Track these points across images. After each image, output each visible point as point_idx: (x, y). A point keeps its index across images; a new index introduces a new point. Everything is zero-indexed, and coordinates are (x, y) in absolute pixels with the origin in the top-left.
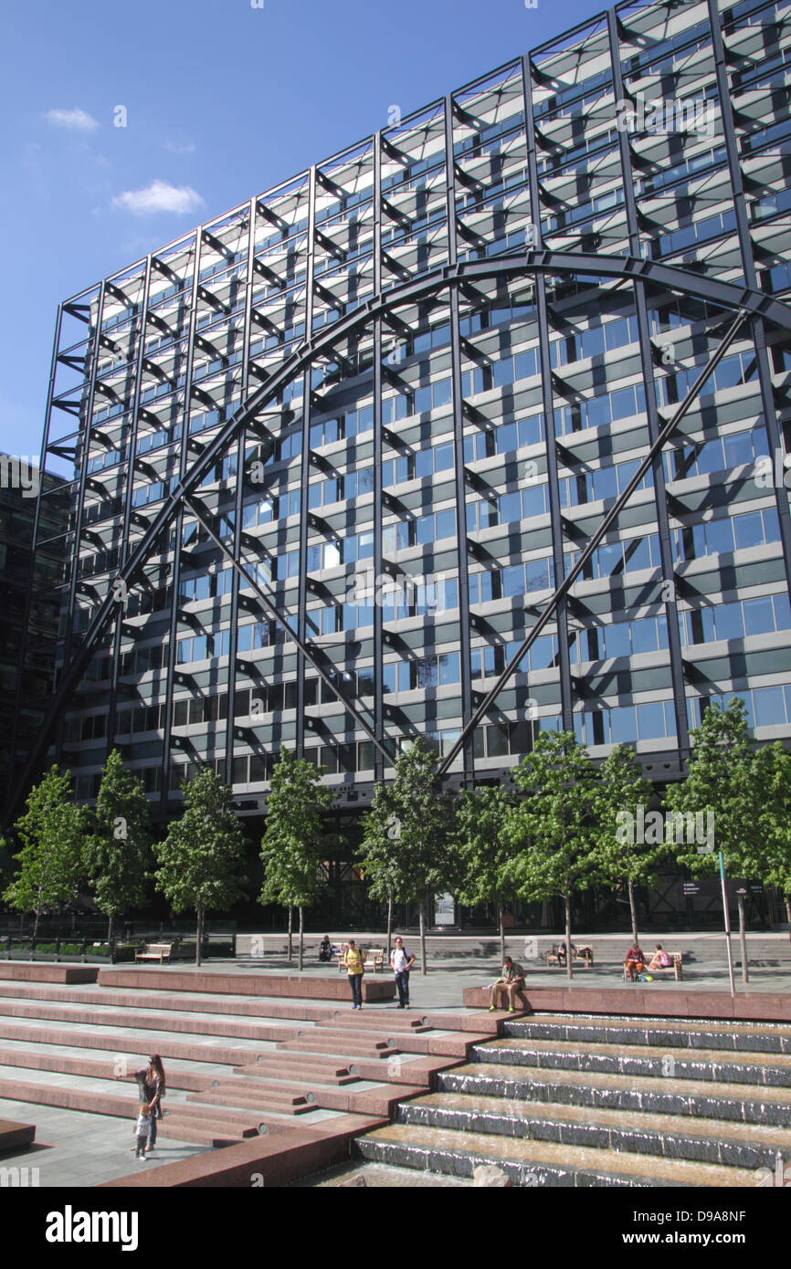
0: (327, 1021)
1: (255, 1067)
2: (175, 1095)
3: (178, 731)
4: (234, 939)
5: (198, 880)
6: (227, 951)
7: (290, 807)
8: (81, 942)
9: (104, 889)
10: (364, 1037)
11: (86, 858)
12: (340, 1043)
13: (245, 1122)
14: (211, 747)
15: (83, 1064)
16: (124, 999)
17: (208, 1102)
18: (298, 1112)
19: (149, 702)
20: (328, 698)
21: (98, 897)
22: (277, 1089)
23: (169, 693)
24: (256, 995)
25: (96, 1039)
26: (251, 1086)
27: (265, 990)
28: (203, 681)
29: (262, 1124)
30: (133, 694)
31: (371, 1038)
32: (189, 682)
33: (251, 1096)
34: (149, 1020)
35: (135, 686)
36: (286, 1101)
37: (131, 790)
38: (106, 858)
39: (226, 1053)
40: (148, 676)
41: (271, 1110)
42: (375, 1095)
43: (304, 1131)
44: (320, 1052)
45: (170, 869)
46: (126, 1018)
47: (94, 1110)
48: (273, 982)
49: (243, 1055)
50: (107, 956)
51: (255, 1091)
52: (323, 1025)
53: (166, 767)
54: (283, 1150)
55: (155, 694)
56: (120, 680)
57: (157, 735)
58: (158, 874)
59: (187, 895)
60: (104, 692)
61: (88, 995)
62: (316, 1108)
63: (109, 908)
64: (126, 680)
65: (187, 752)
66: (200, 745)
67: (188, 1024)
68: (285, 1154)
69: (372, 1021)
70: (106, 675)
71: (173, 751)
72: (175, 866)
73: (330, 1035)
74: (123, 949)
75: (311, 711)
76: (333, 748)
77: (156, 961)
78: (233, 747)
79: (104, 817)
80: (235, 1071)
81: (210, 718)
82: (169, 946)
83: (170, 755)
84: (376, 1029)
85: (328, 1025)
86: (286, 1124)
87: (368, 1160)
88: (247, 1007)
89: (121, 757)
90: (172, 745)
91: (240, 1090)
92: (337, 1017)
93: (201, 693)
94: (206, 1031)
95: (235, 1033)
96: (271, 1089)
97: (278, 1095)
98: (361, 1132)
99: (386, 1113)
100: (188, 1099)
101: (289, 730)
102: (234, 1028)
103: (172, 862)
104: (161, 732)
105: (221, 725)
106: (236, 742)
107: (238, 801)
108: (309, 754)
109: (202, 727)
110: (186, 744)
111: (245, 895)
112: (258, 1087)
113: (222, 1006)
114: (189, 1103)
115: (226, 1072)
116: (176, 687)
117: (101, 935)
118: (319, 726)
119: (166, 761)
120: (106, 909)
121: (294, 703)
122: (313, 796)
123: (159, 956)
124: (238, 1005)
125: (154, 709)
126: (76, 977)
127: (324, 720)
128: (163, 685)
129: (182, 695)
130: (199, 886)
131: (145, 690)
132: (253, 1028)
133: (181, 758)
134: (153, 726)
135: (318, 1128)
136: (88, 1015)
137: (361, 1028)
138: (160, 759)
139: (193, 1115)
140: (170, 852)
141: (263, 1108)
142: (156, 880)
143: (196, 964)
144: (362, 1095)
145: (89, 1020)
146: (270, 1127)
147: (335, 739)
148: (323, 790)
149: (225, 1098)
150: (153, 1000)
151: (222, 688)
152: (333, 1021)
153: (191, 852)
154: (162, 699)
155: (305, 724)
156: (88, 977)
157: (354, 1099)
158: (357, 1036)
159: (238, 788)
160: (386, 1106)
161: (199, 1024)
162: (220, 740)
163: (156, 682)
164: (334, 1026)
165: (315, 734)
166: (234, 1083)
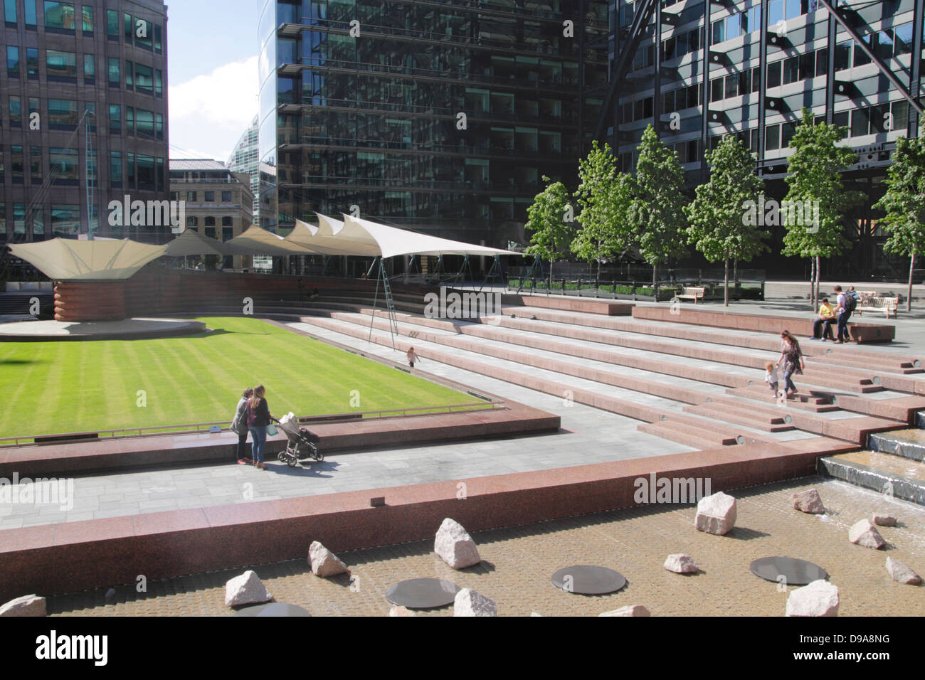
0: (818, 357)
1: (745, 390)
2: (675, 406)
3: (715, 106)
4: (763, 285)
5: (723, 235)
6: (757, 295)
7: (810, 167)
8: (632, 284)
9: (647, 243)
10: (850, 373)
11: (630, 217)
12: (826, 376)
13: (725, 433)
14: (745, 118)
15: (609, 376)
16: (650, 329)
17: (700, 414)
18: (774, 430)
19: (689, 82)
20: (861, 60)
21: (643, 249)
22: (759, 410)
23: (706, 72)
24: (760, 331)
25: (622, 358)
26: (737, 405)
27: (767, 327)
28: (737, 58)
29: (740, 436)
30: (676, 77)
31: (857, 374)
32: (724, 60)
33: (735, 413)
34: (665, 346)
35: (677, 68)
36: (764, 420)
37: (665, 159)
38: (646, 217)
39: (723, 377)
40: (687, 58)
41: (750, 426)
42: (849, 424)
43: (774, 446)
44: (806, 383)
45: (699, 226)
46: (648, 344)
47: (612, 410)
48: (775, 321)
49: (736, 379)
50: (652, 296)
51: (741, 410)
52: (814, 360)
53: (705, 139)
54: (748, 459)
55: (694, 74)
56: (662, 65)
57: (698, 111)
58: (689, 230)
59: (714, 247)
60: (650, 77)
61: (622, 324)
62: (793, 428)
63: (651, 258)
64: (666, 64)
65: (723, 125)
66: (735, 117)
67: (696, 351)
68: (750, 463)
69: (861, 360)
70: (651, 62)
71: (711, 124)
72: (702, 223)
73: (817, 369)
74: (666, 291)
75: (842, 76)
76: (864, 111)
77: (691, 301)
78: (764, 117)
79: (644, 184)
80: (727, 392)
81: (744, 91)
82: (702, 289)
83: (708, 127)
84: (864, 368)
85: (818, 361)
86: (760, 438)
87: (833, 478)
88: (748, 341)
89: (654, 130)
90: (710, 119)
91: (726, 406)
92: (829, 354)
93: (735, 69)
94: (710, 358)
95: (734, 362)
96: (754, 409)
97: (760, 414)
98: (830, 454)
99: (858, 441)
100: (684, 410)
101: (819, 97)
102: (733, 357)
103: (700, 220)
104: (700, 107)
105: (754, 97)
106: (768, 112)
107: (770, 166)
108: (839, 119)
109: (737, 100)
110: (723, 118)
111: (767, 247)
112: (743, 406)
113: (728, 338)
114: (685, 414)
115: (720, 392)
116: (712, 66)
117: (648, 279)
118: (851, 90)
119: (705, 134)
120: (649, 259)
121: (824, 70)
122: (833, 156)
123: (693, 297)
124: (741, 339)
125: (693, 88)
126: (616, 311)
127: (856, 84)
128: (700, 65)
129: (718, 72)
130: (724, 240)
131: (685, 72)
132: (750, 358)
133: (719, 130)
134: (693, 104)
135: (788, 445)
136: (619, 340)
137: (849, 365)
138: (700, 132)
139: (685, 422)
140: (698, 212)
141: (744, 424)
142: (687, 235)
143: (725, 305)
144: (835, 423)
145: (620, 343)
146: (746, 439)
147: (867, 102)
148: (845, 150)
149: (716, 412)
150: (672, 331)
151: (754, 63)
152: (824, 357)
153: (715, 211)
154: (700, 79)
155: (835, 89)
156: (624, 311)
157: (828, 426)
158: (843, 372)
159: (770, 154)
160: (858, 434)
161: (705, 352)
162: (754, 111)
163: (694, 64)
164: (824, 362)
165: (846, 98)
166: (724, 401)
